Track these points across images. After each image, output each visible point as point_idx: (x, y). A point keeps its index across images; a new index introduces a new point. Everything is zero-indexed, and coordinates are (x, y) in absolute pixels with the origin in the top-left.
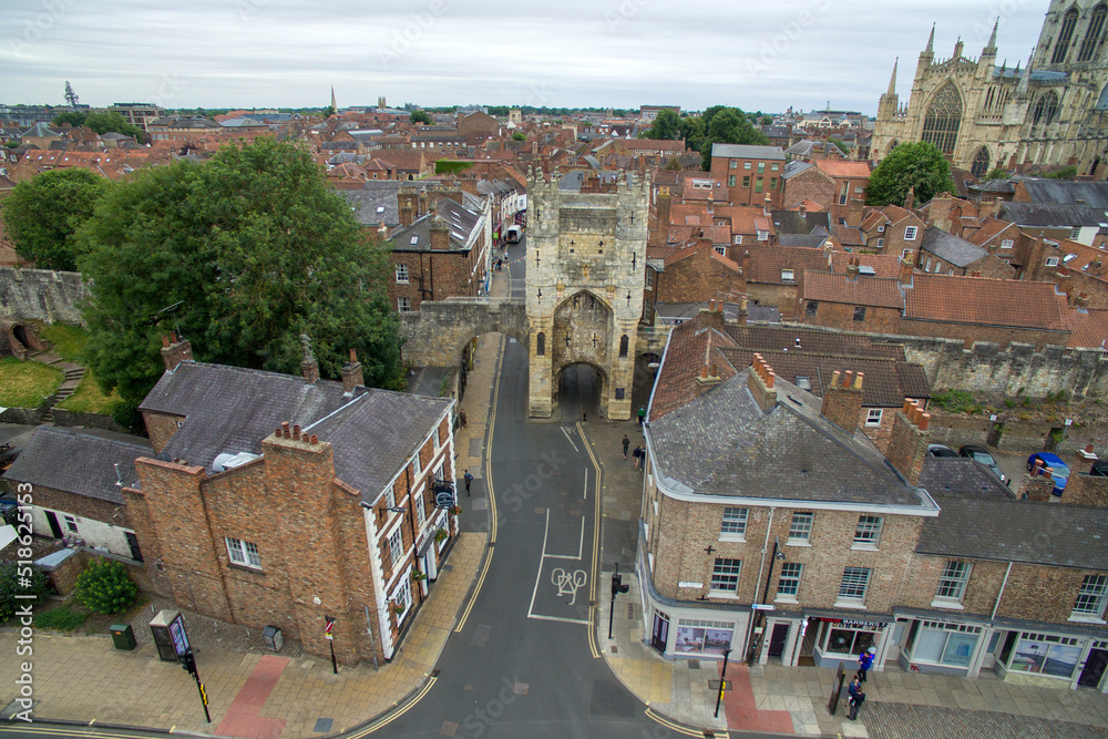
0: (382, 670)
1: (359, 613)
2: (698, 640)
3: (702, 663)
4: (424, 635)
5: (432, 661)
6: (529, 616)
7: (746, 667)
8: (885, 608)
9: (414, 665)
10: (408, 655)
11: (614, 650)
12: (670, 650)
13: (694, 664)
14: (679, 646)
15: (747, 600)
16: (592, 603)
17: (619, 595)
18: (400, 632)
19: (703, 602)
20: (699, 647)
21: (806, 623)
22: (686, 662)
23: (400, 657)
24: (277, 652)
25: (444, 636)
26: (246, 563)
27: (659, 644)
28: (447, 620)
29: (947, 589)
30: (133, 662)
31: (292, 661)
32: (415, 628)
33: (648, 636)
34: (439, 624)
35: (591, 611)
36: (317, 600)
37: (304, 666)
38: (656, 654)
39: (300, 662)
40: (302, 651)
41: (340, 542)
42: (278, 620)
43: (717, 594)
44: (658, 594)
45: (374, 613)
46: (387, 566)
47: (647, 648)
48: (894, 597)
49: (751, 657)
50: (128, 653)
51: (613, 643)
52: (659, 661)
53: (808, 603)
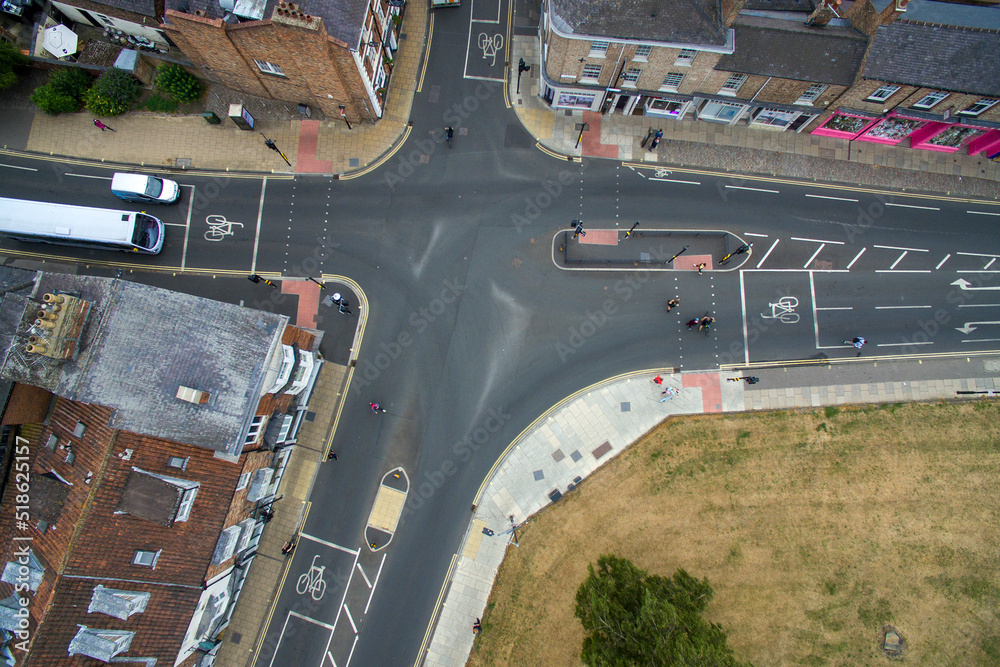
0: (377, 125)
1: (359, 101)
2: (572, 101)
3: (574, 112)
4: (397, 96)
5: (406, 115)
6: (465, 77)
7: (600, 115)
8: (690, 92)
9: (396, 119)
10: (390, 112)
11: (520, 102)
12: (555, 104)
13: (569, 113)
14: (560, 103)
15: (605, 84)
16: (507, 64)
17: (524, 73)
18: (382, 95)
19: (576, 84)
20: (573, 104)
21: (639, 98)
22: (564, 111)
23: (386, 114)
24: (310, 118)
25: (411, 95)
26: (273, 71)
27: (548, 99)
28: (412, 85)
29: (729, 86)
30: (225, 132)
31: (321, 124)
32: (391, 91)
33: (542, 94)
34: (405, 87)
35: (506, 69)
36: (330, 96)
37: (329, 126)
38: (546, 105)
39: (326, 124)
40: (324, 117)
41: (339, 69)
42: (304, 100)
43: (585, 81)
44: (548, 78)
45: (368, 100)
46: (369, 70)
47: (541, 100)
48: (696, 88)
49: (604, 110)
50: (219, 126)
51: (519, 97)
52: (547, 109)
53: (641, 88)
